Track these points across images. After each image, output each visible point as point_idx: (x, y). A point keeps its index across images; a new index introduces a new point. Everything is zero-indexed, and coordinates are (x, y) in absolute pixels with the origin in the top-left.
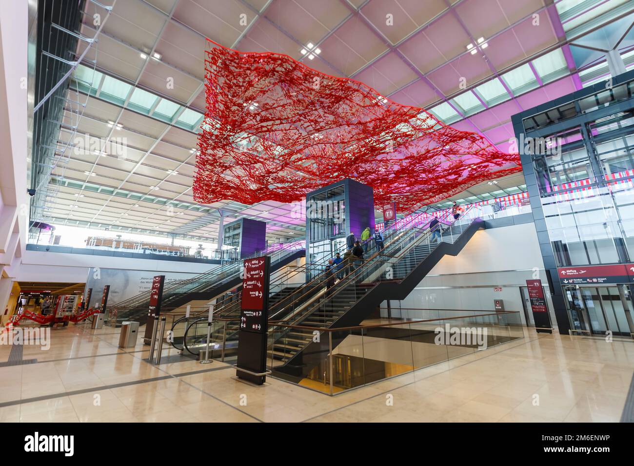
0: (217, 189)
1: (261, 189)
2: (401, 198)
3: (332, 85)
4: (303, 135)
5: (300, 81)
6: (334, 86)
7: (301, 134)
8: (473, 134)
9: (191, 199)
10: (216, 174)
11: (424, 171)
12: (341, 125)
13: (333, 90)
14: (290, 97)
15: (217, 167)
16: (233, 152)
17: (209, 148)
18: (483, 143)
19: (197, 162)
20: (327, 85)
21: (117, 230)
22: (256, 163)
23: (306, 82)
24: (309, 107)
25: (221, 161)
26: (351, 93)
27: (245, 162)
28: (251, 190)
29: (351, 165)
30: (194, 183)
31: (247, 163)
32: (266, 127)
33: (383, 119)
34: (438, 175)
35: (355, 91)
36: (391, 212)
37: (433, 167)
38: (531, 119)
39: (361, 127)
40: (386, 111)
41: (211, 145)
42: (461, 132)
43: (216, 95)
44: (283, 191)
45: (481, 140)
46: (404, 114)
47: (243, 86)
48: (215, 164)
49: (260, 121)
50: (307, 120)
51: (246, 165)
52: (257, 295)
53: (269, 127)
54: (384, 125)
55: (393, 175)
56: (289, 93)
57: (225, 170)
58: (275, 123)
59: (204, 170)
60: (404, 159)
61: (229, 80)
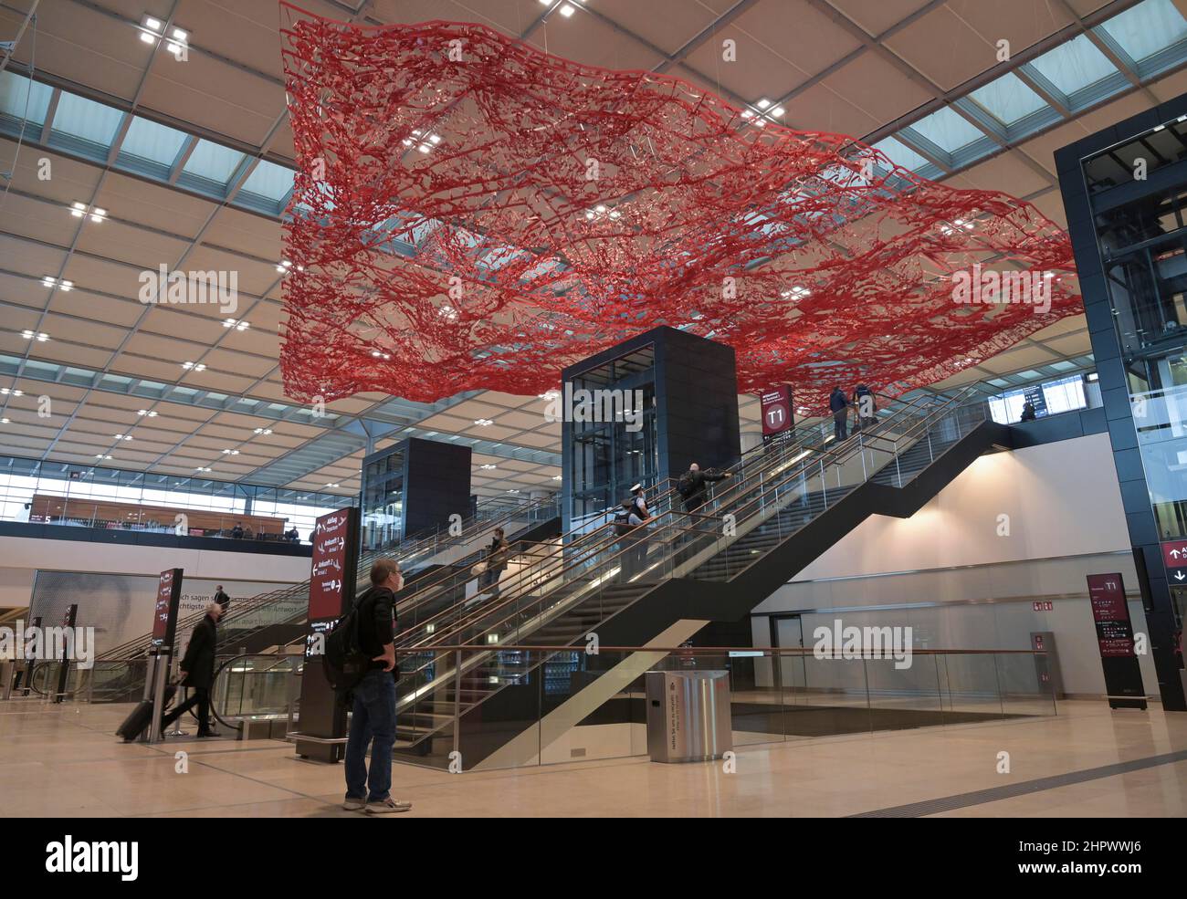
0: (340, 365)
1: (452, 360)
2: (838, 372)
3: (603, 89)
4: (545, 217)
5: (523, 86)
6: (607, 92)
7: (539, 215)
8: (996, 194)
9: (279, 391)
10: (336, 326)
11: (881, 298)
12: (639, 189)
13: (609, 103)
14: (501, 124)
15: (335, 308)
16: (371, 267)
17: (311, 261)
18: (1027, 218)
19: (286, 297)
20: (589, 91)
21: (108, 480)
22: (434, 295)
23: (537, 86)
24: (552, 147)
25: (345, 293)
26: (655, 105)
27: (405, 293)
28: (426, 364)
29: (679, 291)
30: (283, 352)
31: (410, 296)
32: (448, 201)
33: (746, 166)
34: (919, 306)
35: (665, 101)
36: (780, 411)
37: (901, 286)
38: (1107, 156)
39: (691, 191)
40: (751, 148)
41: (316, 254)
42: (961, 193)
43: (316, 131)
44: (510, 364)
45: (1020, 211)
46: (803, 153)
47: (380, 105)
48: (330, 302)
49: (431, 188)
50: (548, 180)
51: (408, 300)
52: (333, 588)
53: (457, 202)
54: (750, 183)
55: (797, 313)
56: (498, 114)
57: (357, 315)
58: (472, 191)
59: (303, 318)
60: (818, 269)
61: (343, 94)
